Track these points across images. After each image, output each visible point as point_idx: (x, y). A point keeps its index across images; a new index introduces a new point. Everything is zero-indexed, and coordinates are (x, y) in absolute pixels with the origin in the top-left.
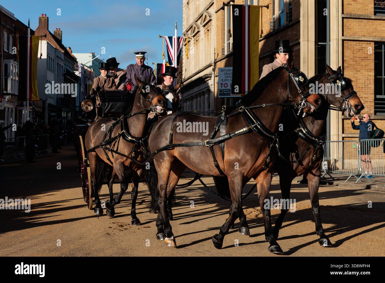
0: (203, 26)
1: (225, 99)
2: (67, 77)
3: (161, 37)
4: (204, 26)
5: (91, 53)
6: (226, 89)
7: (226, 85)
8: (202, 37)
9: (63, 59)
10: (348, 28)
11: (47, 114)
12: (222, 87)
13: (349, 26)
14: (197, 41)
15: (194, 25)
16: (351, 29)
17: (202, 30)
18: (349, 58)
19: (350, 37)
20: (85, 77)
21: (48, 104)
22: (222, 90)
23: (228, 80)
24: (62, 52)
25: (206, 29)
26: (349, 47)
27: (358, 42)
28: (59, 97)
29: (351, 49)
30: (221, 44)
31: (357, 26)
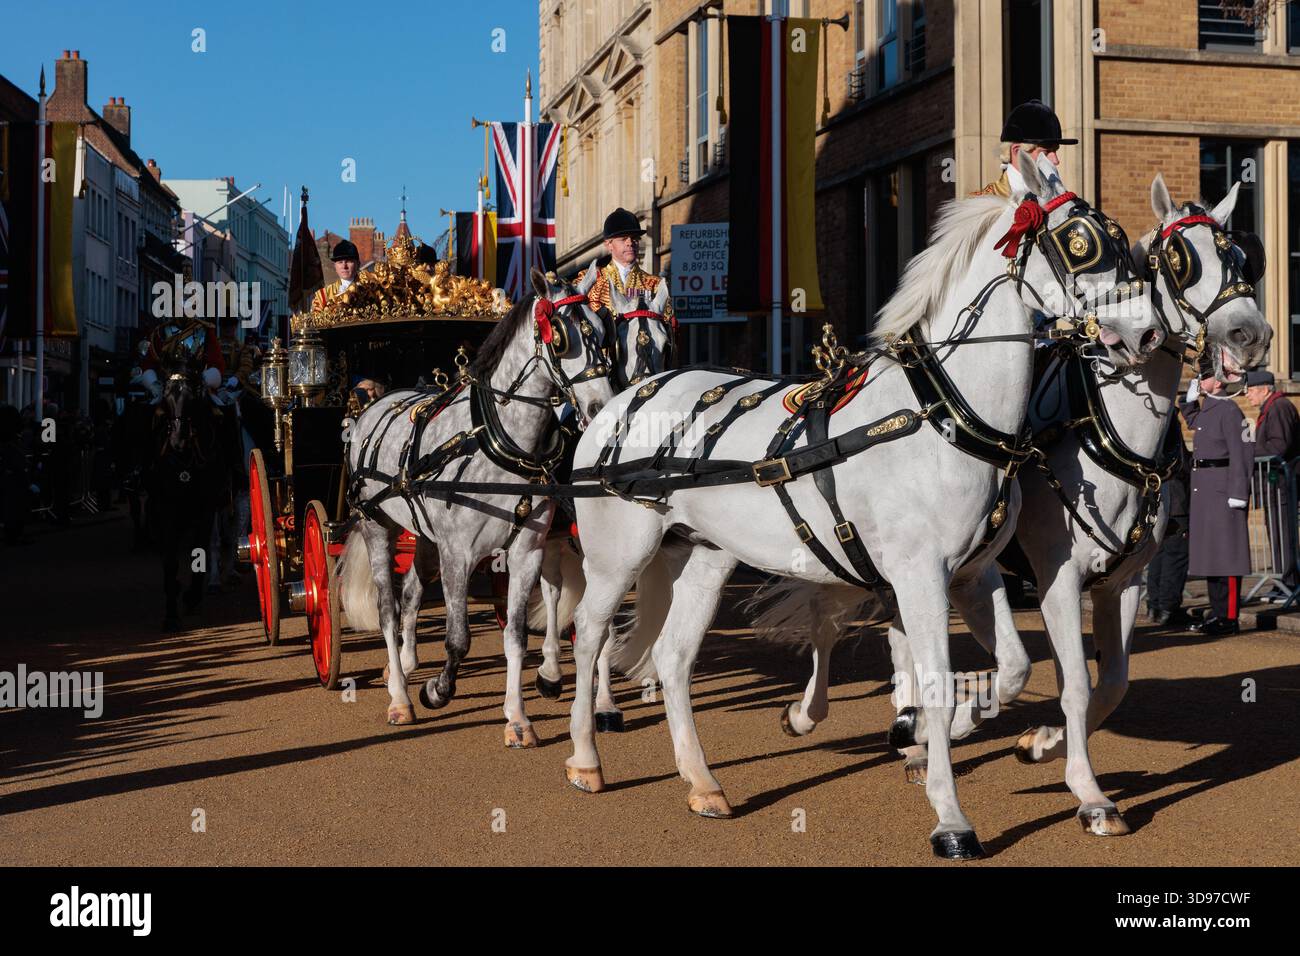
0: (611, 89)
1: (693, 329)
2: (151, 257)
3: (478, 124)
4: (616, 88)
5: (222, 180)
6: (698, 297)
7: (696, 284)
8: (609, 127)
9: (137, 198)
10: (1112, 91)
11: (88, 383)
12: (683, 289)
13: (1118, 85)
14: (590, 136)
15: (582, 85)
16: (1124, 95)
17: (610, 102)
18: (1117, 191)
19: (1120, 122)
20: (207, 259)
21: (90, 346)
22: (686, 299)
23: (703, 266)
24: (134, 175)
25: (624, 97)
26: (1116, 155)
27: (1146, 138)
28: (123, 324)
29: (1123, 161)
30: (675, 147)
31: (1143, 85)
